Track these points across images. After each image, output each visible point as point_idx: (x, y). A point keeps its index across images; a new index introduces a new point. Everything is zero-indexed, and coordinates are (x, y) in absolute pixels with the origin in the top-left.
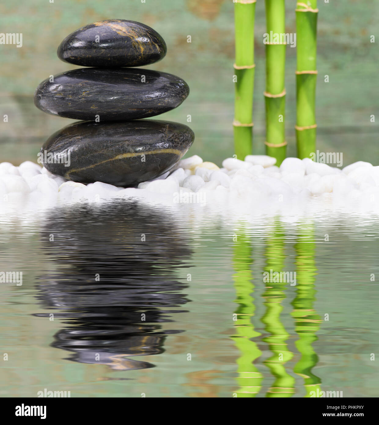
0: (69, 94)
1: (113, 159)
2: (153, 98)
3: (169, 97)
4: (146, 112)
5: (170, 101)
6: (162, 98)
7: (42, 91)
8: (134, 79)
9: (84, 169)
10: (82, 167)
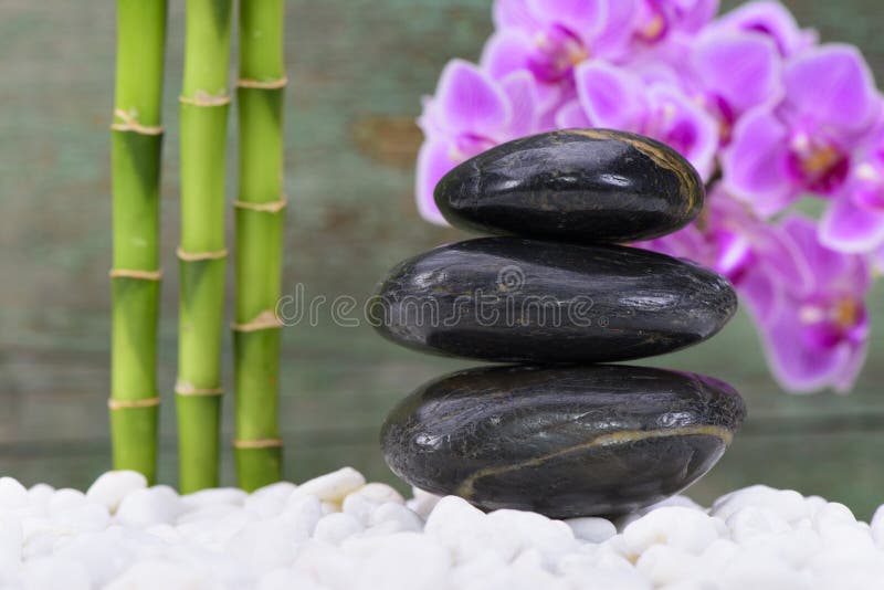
0: (468, 288)
1: (588, 446)
2: (662, 306)
3: (697, 307)
4: (643, 338)
5: (699, 316)
6: (683, 307)
7: (399, 283)
8: (616, 262)
9: (515, 467)
10: (511, 464)
